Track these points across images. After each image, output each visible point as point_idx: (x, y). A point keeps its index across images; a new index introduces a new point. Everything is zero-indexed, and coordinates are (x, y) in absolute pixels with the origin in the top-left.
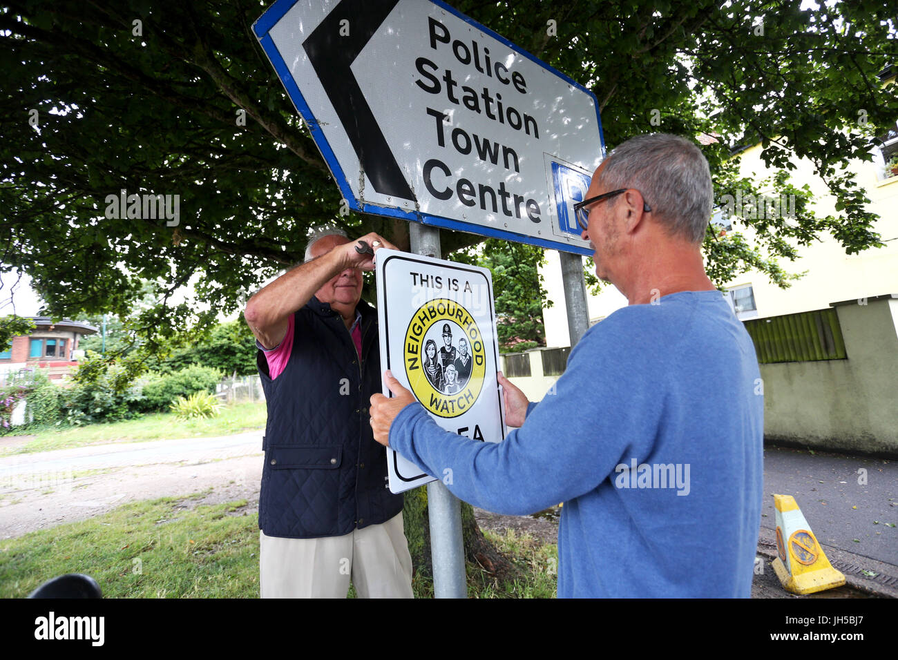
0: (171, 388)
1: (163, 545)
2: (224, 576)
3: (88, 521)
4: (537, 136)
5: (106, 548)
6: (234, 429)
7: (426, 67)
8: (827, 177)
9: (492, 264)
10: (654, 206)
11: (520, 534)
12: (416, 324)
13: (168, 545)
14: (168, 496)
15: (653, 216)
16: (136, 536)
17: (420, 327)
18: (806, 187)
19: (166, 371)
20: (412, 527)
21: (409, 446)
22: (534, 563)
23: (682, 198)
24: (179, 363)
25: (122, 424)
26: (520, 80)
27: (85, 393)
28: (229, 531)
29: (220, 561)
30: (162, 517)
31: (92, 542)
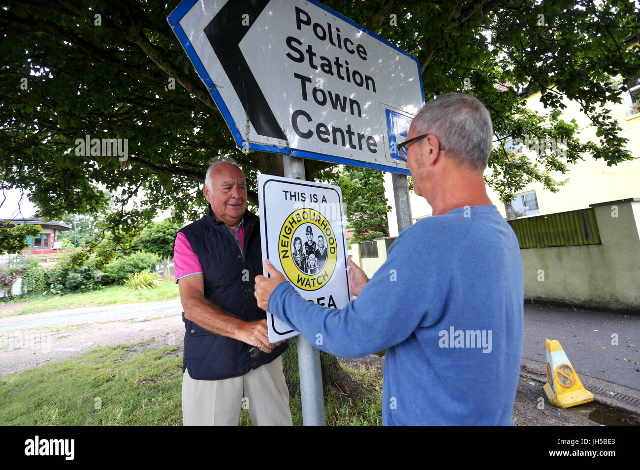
0: (124, 267)
1: (120, 377)
2: (163, 398)
3: (68, 361)
4: (375, 91)
5: (81, 379)
6: (169, 296)
7: (294, 44)
8: (590, 113)
9: (350, 178)
10: (446, 146)
11: (369, 368)
12: (287, 227)
13: (124, 377)
14: (123, 344)
15: (446, 153)
16: (101, 371)
17: (289, 228)
18: (573, 121)
19: (120, 256)
20: (292, 364)
21: (281, 311)
22: (377, 388)
23: (466, 139)
24: (129, 250)
25: (90, 293)
26: (363, 50)
27: (63, 272)
28: (166, 367)
29: (160, 388)
30: (119, 358)
31: (71, 376)
